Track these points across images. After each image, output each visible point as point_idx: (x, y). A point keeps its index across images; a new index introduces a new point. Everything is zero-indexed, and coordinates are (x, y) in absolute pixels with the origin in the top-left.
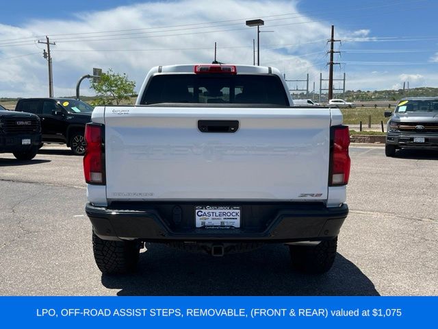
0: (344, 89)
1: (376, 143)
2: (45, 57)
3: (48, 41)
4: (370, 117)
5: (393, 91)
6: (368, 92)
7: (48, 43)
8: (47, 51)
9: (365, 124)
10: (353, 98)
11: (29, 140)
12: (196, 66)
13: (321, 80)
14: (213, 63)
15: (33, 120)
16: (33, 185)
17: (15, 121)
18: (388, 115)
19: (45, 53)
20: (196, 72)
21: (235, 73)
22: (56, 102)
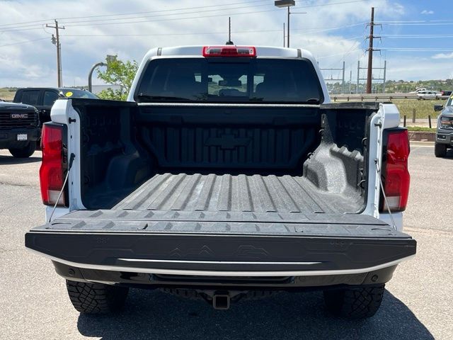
0: (384, 79)
1: (422, 141)
2: (54, 42)
3: (57, 25)
4: (414, 110)
5: (440, 81)
6: (412, 82)
7: (57, 28)
8: (55, 36)
9: (409, 118)
10: (395, 89)
11: (26, 135)
12: (205, 48)
13: (359, 68)
14: (227, 44)
15: (31, 112)
16: (22, 188)
17: (9, 114)
18: (438, 108)
19: (53, 39)
20: (204, 55)
21: (254, 56)
22: (58, 92)
